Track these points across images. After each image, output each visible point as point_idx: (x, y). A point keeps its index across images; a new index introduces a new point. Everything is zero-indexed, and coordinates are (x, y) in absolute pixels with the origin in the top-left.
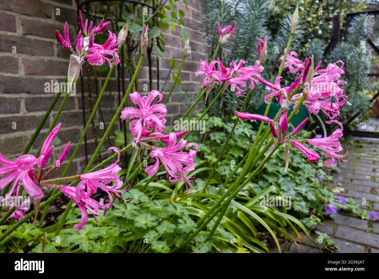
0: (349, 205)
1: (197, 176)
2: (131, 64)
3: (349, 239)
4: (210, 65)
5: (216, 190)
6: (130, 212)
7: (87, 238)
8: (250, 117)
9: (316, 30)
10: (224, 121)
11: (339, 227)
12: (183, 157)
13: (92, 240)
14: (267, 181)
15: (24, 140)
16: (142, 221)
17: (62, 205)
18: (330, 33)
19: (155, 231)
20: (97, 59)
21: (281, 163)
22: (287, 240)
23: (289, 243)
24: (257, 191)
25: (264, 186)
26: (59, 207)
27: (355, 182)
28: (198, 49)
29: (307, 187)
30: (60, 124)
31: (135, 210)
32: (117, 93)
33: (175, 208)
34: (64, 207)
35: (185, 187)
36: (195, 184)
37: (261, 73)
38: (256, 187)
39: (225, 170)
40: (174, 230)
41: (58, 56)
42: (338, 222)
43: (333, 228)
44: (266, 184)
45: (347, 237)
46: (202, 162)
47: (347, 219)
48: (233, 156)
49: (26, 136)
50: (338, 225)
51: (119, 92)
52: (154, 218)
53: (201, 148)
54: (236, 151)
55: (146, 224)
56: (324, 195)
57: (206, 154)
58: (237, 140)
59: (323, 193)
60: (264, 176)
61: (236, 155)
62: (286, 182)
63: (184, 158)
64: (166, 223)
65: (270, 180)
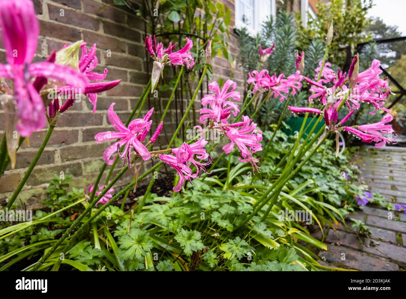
0: (376, 198)
1: (243, 173)
2: (188, 84)
3: (380, 226)
4: (260, 73)
6: (196, 197)
7: (164, 215)
8: (302, 110)
9: (331, 58)
11: (368, 217)
13: (169, 216)
14: (302, 177)
15: (105, 146)
16: (206, 204)
17: (134, 198)
18: (343, 60)
19: (218, 212)
20: (178, 60)
21: (312, 164)
22: (325, 227)
23: (327, 230)
24: (295, 186)
25: (300, 182)
26: (132, 199)
27: (375, 181)
28: (235, 77)
29: (337, 183)
30: (153, 108)
31: (200, 195)
32: (175, 111)
33: (233, 194)
34: (136, 199)
35: (234, 182)
36: (243, 179)
37: (301, 82)
38: (293, 183)
39: (265, 169)
40: (234, 211)
41: (131, 81)
42: (367, 213)
43: (363, 217)
44: (302, 180)
45: (378, 224)
47: (375, 210)
48: (271, 158)
49: (107, 144)
50: (367, 215)
51: (176, 109)
52: (216, 202)
54: (273, 154)
55: (210, 207)
56: (353, 189)
58: (274, 145)
59: (353, 188)
60: (300, 174)
61: (274, 157)
62: (319, 179)
64: (226, 206)
65: (305, 177)
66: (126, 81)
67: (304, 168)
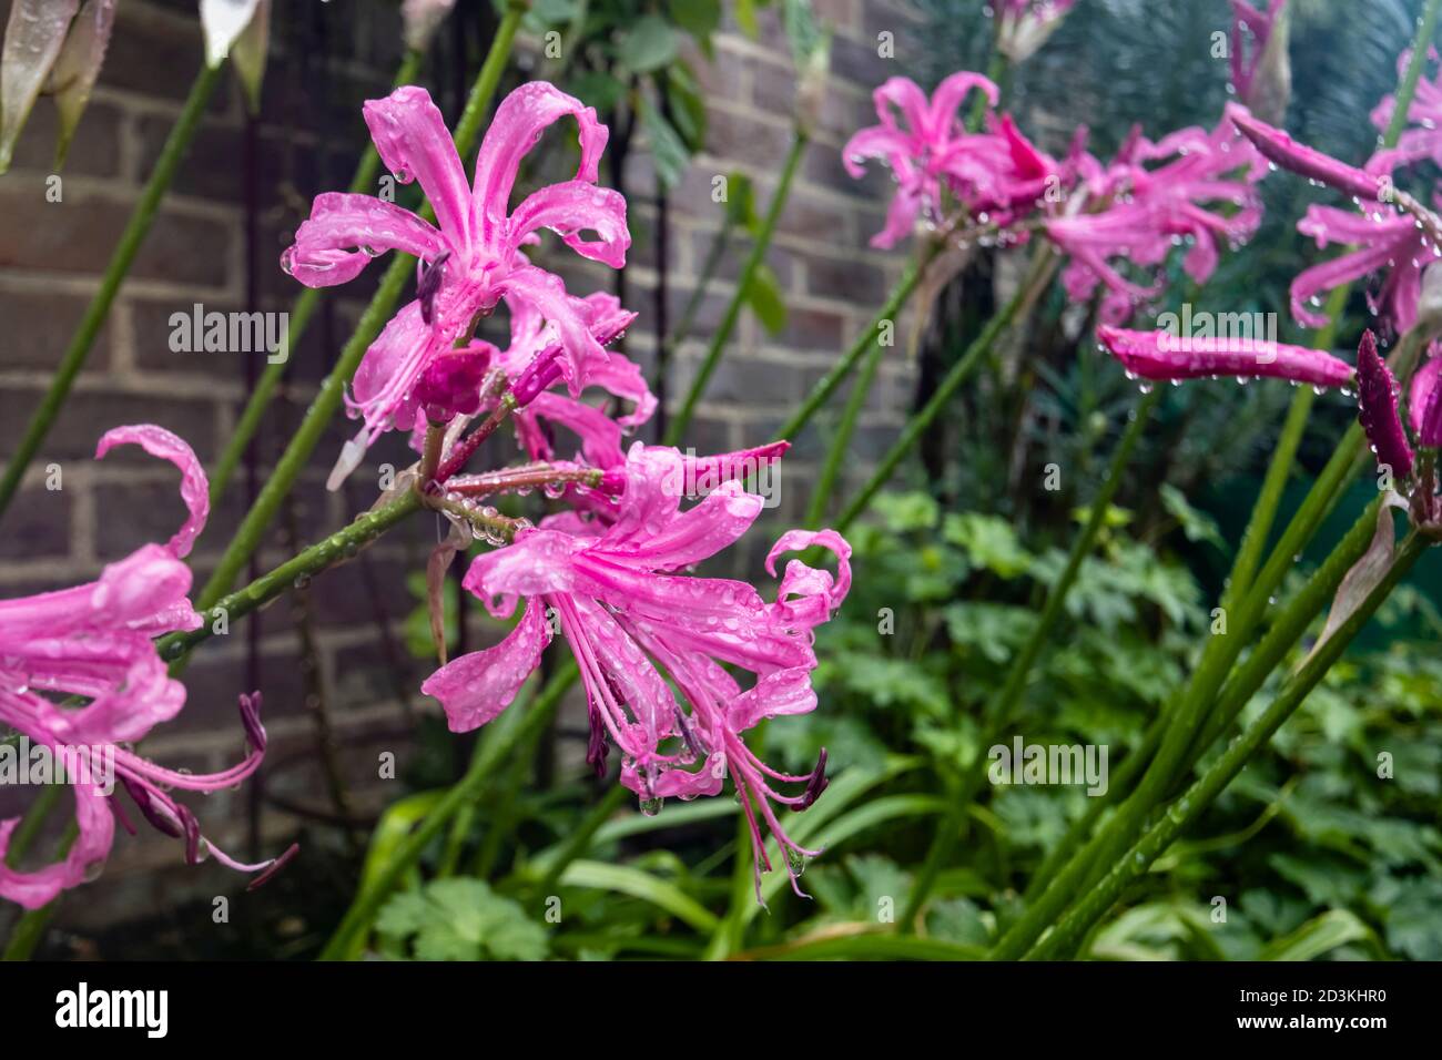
1: (867, 844)
4: (938, 105)
5: (981, 927)
10: (1031, 546)
12: (725, 613)
14: (1297, 893)
21: (1379, 796)
24: (1237, 949)
25: (1279, 925)
36: (854, 890)
38: (1230, 929)
39: (1035, 822)
44: (1290, 912)
46: (896, 764)
53: (893, 687)
54: (1101, 714)
57: (921, 721)
58: (1109, 648)
60: (1279, 862)
61: (1101, 738)
62: (1417, 907)
63: (732, 624)
65: (1318, 887)
66: (111, 171)
67: (1314, 825)
